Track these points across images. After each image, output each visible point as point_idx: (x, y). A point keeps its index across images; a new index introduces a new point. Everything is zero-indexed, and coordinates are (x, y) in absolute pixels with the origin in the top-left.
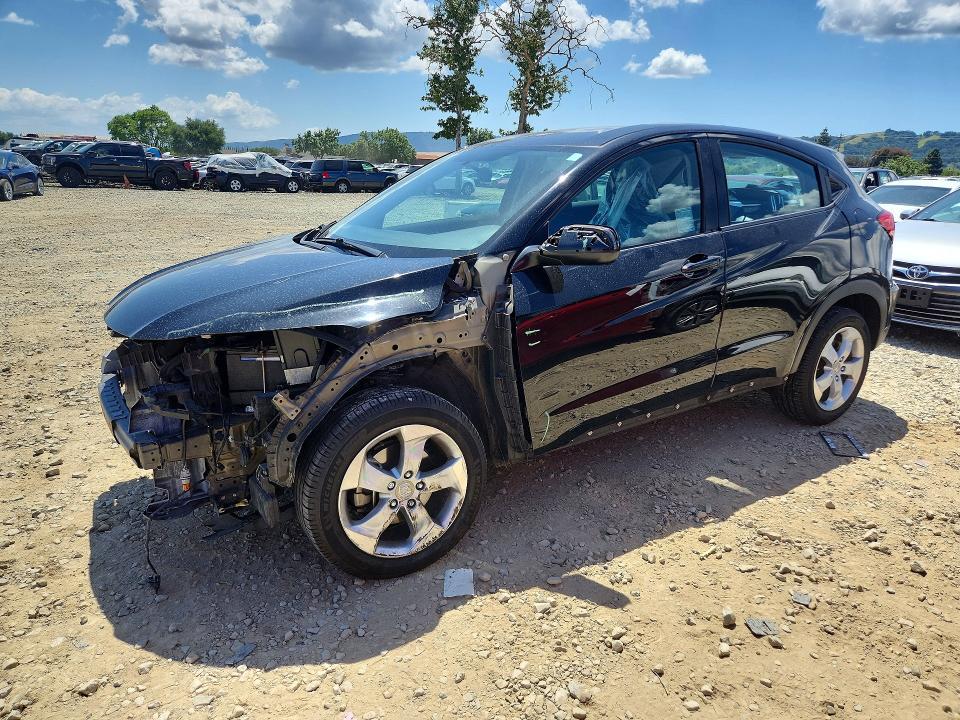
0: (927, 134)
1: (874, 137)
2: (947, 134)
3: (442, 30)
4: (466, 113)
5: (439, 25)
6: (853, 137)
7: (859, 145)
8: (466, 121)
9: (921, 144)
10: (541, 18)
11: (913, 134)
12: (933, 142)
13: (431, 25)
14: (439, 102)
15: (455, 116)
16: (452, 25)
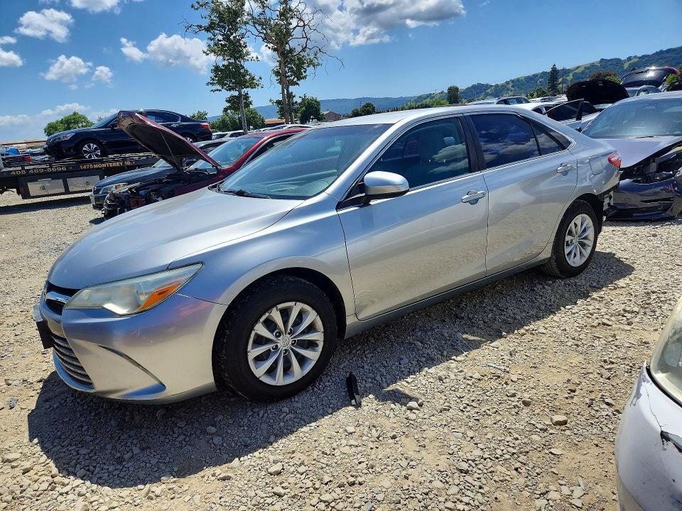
0: (629, 59)
1: (593, 65)
2: (644, 57)
3: (216, 32)
4: (244, 91)
5: (213, 28)
6: (578, 67)
7: (583, 73)
8: (246, 97)
9: (626, 66)
10: (286, 14)
11: (619, 60)
12: (635, 63)
13: (207, 29)
14: (223, 85)
15: (236, 93)
16: (224, 27)
